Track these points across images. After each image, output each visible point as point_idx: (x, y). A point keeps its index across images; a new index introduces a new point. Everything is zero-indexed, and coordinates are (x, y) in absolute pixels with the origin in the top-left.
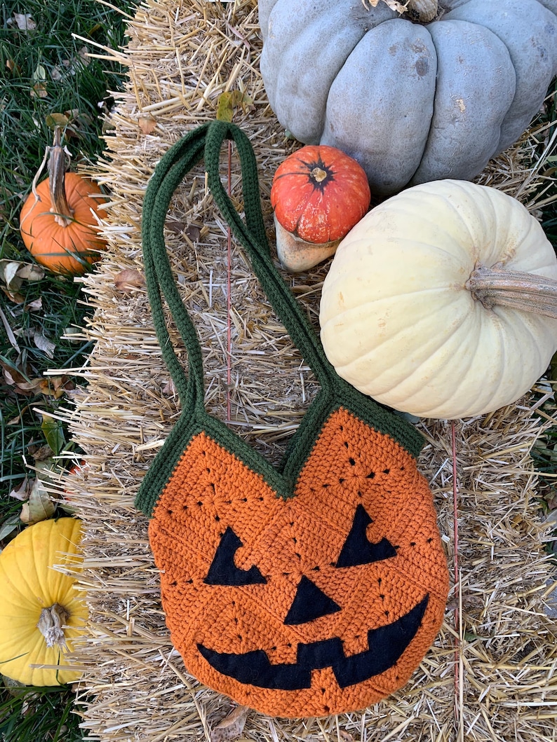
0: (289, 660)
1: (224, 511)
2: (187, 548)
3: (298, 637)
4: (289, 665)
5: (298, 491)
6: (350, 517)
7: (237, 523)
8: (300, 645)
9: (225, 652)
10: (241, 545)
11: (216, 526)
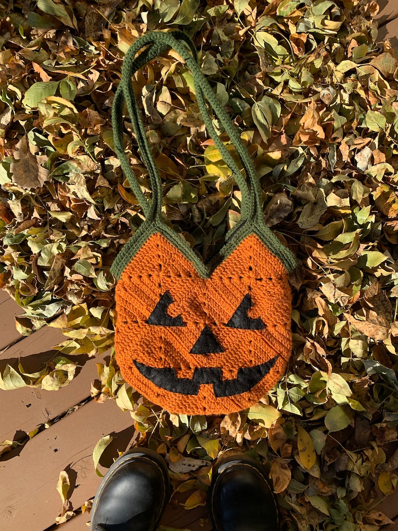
0: (188, 377)
1: (165, 282)
2: (137, 301)
3: (196, 364)
4: (188, 379)
5: (212, 277)
6: (240, 300)
7: (172, 290)
8: (196, 368)
9: (150, 366)
10: (172, 302)
11: (158, 291)
